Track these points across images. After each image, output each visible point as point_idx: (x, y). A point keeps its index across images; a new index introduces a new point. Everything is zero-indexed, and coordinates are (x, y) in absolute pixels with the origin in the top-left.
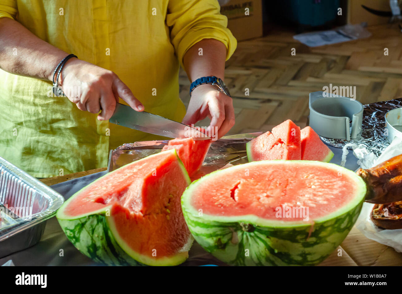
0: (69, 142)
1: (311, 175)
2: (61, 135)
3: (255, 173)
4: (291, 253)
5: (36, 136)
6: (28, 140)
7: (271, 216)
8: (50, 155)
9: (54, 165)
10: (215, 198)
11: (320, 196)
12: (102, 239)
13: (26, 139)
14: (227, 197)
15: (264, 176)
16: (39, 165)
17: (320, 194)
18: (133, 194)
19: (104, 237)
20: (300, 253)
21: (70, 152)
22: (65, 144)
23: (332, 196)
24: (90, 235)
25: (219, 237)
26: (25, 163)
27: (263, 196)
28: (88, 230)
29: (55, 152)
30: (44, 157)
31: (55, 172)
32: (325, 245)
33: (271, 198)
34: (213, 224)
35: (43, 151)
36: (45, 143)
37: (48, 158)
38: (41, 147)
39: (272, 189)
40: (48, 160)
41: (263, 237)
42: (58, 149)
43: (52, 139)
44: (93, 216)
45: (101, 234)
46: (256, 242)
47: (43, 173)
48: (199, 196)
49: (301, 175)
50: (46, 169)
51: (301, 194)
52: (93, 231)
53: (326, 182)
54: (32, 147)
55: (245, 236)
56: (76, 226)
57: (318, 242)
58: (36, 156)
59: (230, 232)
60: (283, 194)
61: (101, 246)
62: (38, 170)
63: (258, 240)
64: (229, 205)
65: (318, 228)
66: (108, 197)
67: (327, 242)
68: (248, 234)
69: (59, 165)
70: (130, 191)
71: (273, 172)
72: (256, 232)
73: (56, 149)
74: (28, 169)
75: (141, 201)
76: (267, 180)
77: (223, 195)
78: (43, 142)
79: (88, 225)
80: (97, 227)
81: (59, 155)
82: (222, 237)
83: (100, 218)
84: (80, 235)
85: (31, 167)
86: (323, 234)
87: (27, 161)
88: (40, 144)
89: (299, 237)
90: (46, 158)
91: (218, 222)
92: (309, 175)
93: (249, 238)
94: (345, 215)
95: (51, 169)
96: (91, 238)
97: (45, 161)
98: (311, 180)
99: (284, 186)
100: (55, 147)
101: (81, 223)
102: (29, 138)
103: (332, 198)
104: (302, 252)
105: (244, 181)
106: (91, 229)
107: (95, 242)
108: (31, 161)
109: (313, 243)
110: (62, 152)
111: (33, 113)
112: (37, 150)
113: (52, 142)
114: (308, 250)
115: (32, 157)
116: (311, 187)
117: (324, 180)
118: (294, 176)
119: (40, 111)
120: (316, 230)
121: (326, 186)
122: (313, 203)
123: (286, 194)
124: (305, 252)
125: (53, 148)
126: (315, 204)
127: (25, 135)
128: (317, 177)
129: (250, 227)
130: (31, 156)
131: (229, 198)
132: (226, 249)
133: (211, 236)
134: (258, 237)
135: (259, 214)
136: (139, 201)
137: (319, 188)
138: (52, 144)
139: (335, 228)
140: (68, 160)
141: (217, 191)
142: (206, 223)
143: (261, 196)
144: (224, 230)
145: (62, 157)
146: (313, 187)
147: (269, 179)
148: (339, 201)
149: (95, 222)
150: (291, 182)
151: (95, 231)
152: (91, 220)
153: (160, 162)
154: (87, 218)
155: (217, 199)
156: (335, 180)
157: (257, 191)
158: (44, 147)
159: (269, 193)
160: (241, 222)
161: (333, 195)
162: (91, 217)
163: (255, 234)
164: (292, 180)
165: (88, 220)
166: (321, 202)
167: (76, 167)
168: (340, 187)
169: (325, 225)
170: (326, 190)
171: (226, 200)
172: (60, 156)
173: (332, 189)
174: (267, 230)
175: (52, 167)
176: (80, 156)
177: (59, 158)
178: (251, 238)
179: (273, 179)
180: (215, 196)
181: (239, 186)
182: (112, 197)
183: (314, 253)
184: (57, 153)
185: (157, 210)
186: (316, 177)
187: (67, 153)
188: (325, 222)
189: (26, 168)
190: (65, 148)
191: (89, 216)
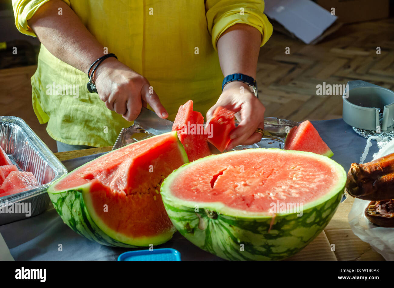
0: (104, 112)
1: (298, 167)
2: (98, 105)
3: (245, 161)
4: (253, 243)
5: (76, 105)
6: (69, 108)
7: (237, 205)
8: (87, 123)
9: (90, 134)
10: (195, 183)
11: (296, 188)
12: (79, 215)
13: (67, 107)
14: (206, 183)
15: (252, 164)
16: (77, 133)
17: (297, 186)
18: (121, 173)
19: (81, 212)
20: (263, 244)
21: (105, 122)
22: (100, 113)
23: (307, 190)
24: (69, 209)
25: (187, 221)
26: (64, 130)
27: (240, 184)
28: (68, 204)
29: (91, 121)
30: (82, 125)
31: (90, 140)
32: (289, 238)
33: (248, 187)
34: (181, 208)
35: (81, 119)
36: (83, 112)
37: (86, 127)
38: (79, 115)
39: (253, 178)
40: (85, 129)
41: (226, 225)
42: (94, 118)
43: (90, 108)
44: (71, 191)
45: (78, 210)
46: (221, 230)
47: (80, 140)
48: (181, 180)
49: (288, 166)
50: (82, 136)
51: (278, 185)
52: (72, 205)
53: (308, 175)
54: (71, 116)
55: (210, 223)
56: (58, 200)
57: (281, 234)
58: (75, 124)
59: (197, 218)
60: (261, 184)
61: (79, 221)
62: (75, 137)
63: (222, 228)
64: (204, 191)
65: (279, 221)
66: (97, 174)
67: (291, 235)
68: (213, 220)
69: (95, 134)
70: (119, 170)
71: (263, 161)
72: (220, 220)
73: (92, 119)
74: (66, 136)
75: (126, 180)
76: (253, 168)
77: (203, 180)
78: (82, 110)
79: (67, 199)
80: (75, 202)
81: (95, 124)
82: (190, 221)
83: (77, 194)
84: (62, 208)
85: (69, 134)
86: (286, 227)
87: (66, 128)
88: (79, 112)
89: (260, 229)
90: (84, 127)
91: (185, 207)
92: (296, 166)
93: (214, 224)
94: (311, 210)
95: (87, 137)
96: (70, 213)
97: (83, 129)
98: (296, 171)
99: (266, 176)
100: (92, 116)
101: (62, 197)
102: (70, 106)
103: (306, 192)
104: (265, 243)
105: (232, 167)
106: (70, 204)
107: (74, 217)
108: (69, 129)
109: (275, 235)
110: (97, 121)
111: (74, 81)
112: (75, 118)
113: (89, 111)
114: (270, 242)
115: (72, 125)
116: (292, 179)
117: (308, 173)
118: (281, 166)
119: (80, 80)
120: (278, 223)
121: (306, 179)
122: (284, 195)
123: (263, 184)
124: (268, 244)
125: (90, 117)
126: (287, 196)
127: (67, 103)
128: (304, 169)
129: (214, 215)
130: (70, 124)
131: (208, 183)
132: (195, 234)
133: (180, 220)
134: (222, 225)
135: (226, 202)
136: (125, 180)
137: (299, 180)
138: (89, 113)
139: (300, 222)
140: (103, 130)
141: (201, 175)
142: (176, 207)
143: (239, 184)
144: (191, 215)
145: (98, 127)
146: (294, 179)
147: (256, 167)
148: (312, 195)
149: (74, 198)
150: (276, 172)
151: (73, 206)
152: (70, 195)
153: (156, 143)
154: (67, 193)
155: (196, 184)
156: (319, 173)
157: (238, 178)
158: (82, 116)
159: (247, 182)
160: (207, 208)
161: (308, 188)
162: (70, 193)
163: (219, 222)
164: (277, 170)
165: (67, 195)
166: (294, 195)
167: (110, 137)
168: (320, 181)
169: (288, 219)
170: (305, 183)
171: (204, 186)
172: (96, 126)
173: (311, 182)
174: (229, 218)
175: (89, 136)
176: (115, 126)
177: (95, 127)
178: (216, 226)
179: (260, 168)
180: (195, 181)
181: (224, 173)
182: (102, 174)
183: (279, 246)
184: (93, 122)
185: (144, 190)
186: (302, 169)
187: (102, 123)
188: (287, 216)
189: (64, 136)
190: (101, 117)
191: (68, 191)
